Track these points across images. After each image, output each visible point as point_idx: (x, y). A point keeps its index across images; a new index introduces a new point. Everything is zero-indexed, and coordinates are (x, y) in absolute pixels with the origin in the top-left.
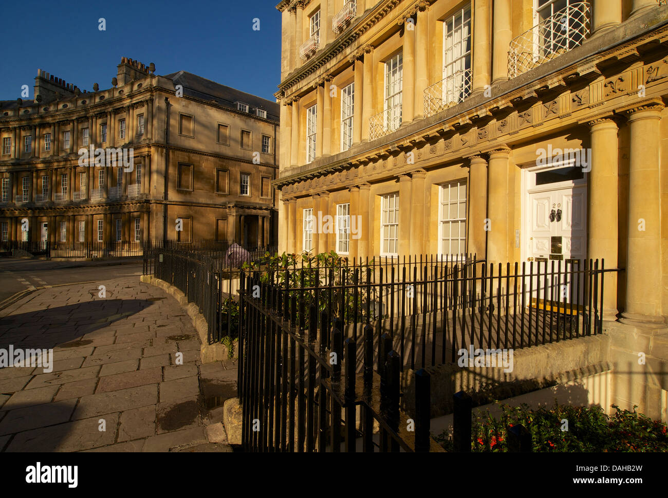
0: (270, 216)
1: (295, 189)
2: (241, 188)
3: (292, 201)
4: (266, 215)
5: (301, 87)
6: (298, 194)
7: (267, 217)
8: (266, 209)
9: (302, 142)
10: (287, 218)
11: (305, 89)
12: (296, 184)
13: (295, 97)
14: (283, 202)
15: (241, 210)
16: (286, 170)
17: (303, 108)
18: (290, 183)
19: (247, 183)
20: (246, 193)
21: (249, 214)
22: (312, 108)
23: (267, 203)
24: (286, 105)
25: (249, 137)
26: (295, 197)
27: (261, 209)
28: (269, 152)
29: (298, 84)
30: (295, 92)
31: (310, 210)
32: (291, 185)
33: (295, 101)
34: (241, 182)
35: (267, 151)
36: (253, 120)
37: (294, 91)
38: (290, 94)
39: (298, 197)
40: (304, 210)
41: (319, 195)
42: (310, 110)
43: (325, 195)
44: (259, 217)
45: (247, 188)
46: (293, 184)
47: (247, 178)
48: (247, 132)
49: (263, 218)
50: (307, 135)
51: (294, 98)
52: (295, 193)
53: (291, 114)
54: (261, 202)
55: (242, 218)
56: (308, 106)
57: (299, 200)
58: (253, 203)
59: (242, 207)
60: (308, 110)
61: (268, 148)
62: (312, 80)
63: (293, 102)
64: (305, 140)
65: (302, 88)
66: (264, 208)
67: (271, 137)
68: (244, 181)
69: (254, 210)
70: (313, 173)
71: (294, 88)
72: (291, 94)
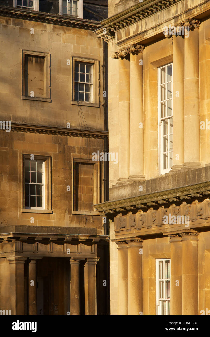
0: (98, 259)
1: (138, 223)
2: (27, 193)
3: (134, 244)
4: (88, 256)
5: (143, 30)
6: (144, 232)
7: (92, 260)
8: (88, 242)
9: (149, 131)
10: (126, 276)
11: (151, 34)
12: (140, 212)
13: (135, 46)
14: (117, 246)
15: (27, 247)
16: (121, 185)
17: (150, 65)
18: (128, 211)
19: (40, 181)
20: (40, 205)
21: (48, 255)
22: (166, 67)
23: (90, 226)
24: (117, 58)
25: (42, 70)
26: (139, 237)
27: (75, 242)
28: (92, 99)
29: (139, 23)
30: (134, 36)
31: (167, 262)
32: (130, 214)
33: (134, 54)
34: (26, 180)
35: (88, 99)
36: (49, 27)
37: (132, 34)
38: (124, 38)
39: (145, 237)
40: (157, 261)
41: (179, 235)
42: (163, 70)
43: (190, 237)
44: (72, 262)
45: (40, 192)
46: (135, 212)
47: (40, 166)
48: (37, 57)
49: (82, 263)
50: (160, 118)
51: (132, 49)
52: (139, 229)
53: (128, 75)
54: (74, 225)
55: (31, 266)
56: (159, 64)
57: (147, 243)
58: (57, 229)
59: (31, 240)
60: (159, 70)
61: (88, 90)
62: (163, 21)
63: (131, 55)
64: (155, 128)
65: (146, 31)
66: (82, 238)
67: (97, 63)
68: (34, 175)
69: (58, 247)
70: (167, 197)
71: (132, 29)
72: (127, 39)
